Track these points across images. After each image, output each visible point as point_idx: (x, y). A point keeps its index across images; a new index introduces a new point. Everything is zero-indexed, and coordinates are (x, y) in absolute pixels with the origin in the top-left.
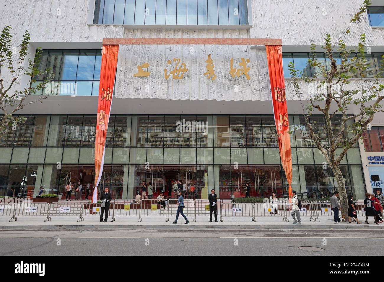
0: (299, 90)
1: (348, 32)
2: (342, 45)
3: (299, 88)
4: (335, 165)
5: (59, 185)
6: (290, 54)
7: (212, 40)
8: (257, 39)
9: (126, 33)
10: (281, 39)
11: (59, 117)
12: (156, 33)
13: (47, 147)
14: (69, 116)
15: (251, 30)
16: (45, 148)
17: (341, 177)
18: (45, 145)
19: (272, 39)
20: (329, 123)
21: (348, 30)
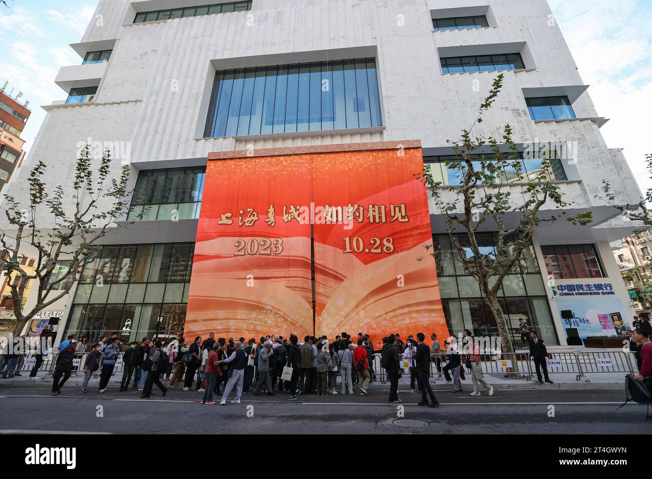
0: (439, 199)
1: (480, 121)
2: (493, 143)
3: (438, 197)
4: (491, 297)
5: (157, 330)
6: (437, 158)
7: (335, 147)
8: (390, 142)
9: (237, 145)
10: (420, 140)
11: (163, 246)
12: (272, 143)
13: (147, 283)
14: (175, 246)
15: (385, 132)
16: (145, 285)
17: (500, 314)
18: (145, 280)
19: (408, 141)
20: (473, 239)
21: (479, 118)
